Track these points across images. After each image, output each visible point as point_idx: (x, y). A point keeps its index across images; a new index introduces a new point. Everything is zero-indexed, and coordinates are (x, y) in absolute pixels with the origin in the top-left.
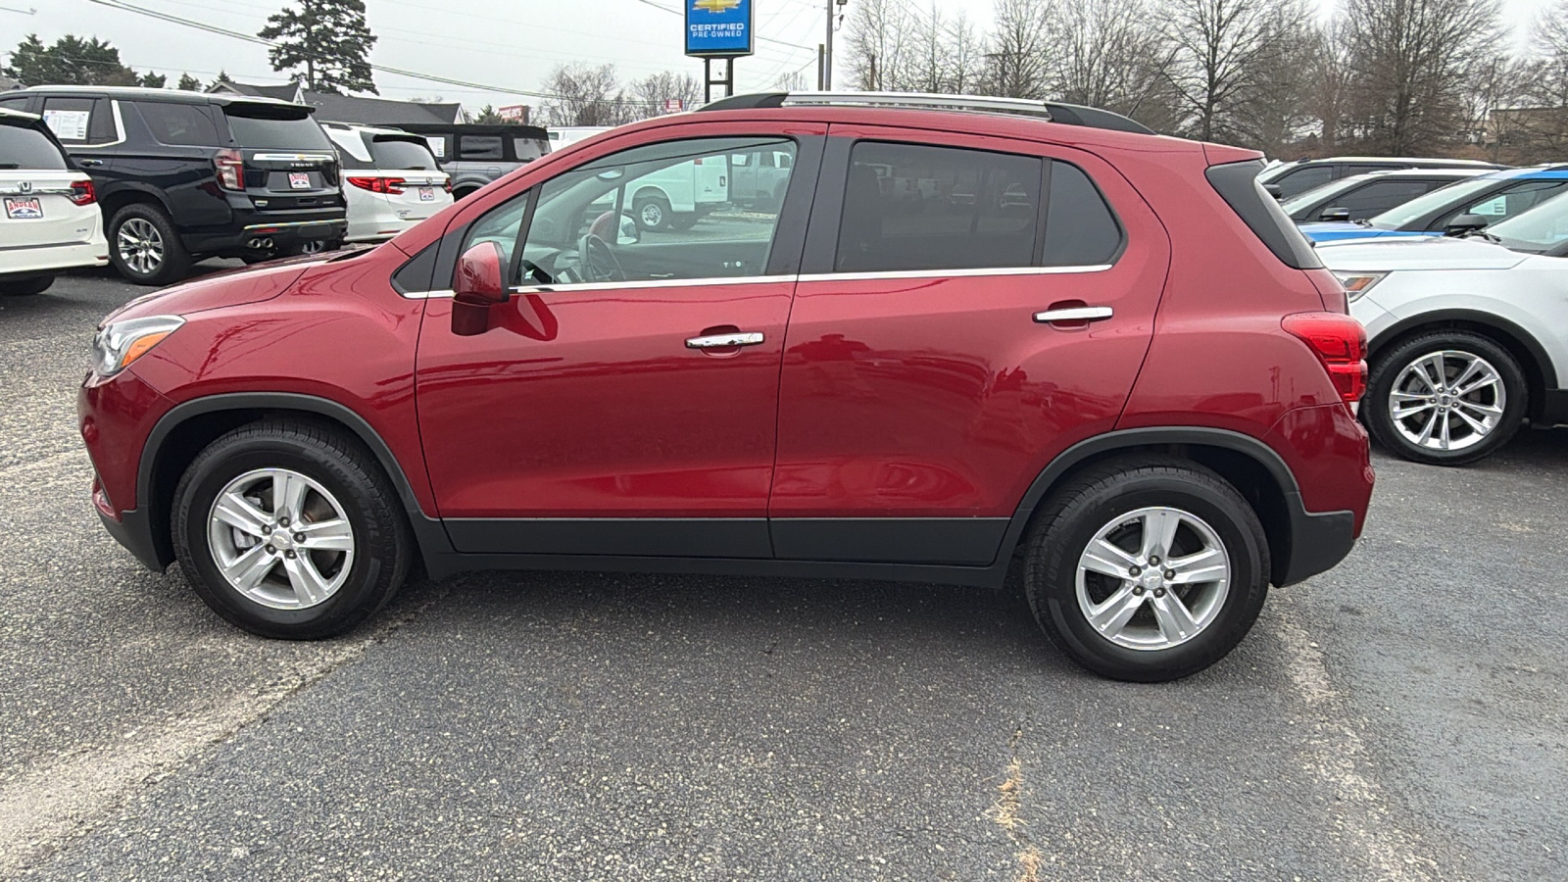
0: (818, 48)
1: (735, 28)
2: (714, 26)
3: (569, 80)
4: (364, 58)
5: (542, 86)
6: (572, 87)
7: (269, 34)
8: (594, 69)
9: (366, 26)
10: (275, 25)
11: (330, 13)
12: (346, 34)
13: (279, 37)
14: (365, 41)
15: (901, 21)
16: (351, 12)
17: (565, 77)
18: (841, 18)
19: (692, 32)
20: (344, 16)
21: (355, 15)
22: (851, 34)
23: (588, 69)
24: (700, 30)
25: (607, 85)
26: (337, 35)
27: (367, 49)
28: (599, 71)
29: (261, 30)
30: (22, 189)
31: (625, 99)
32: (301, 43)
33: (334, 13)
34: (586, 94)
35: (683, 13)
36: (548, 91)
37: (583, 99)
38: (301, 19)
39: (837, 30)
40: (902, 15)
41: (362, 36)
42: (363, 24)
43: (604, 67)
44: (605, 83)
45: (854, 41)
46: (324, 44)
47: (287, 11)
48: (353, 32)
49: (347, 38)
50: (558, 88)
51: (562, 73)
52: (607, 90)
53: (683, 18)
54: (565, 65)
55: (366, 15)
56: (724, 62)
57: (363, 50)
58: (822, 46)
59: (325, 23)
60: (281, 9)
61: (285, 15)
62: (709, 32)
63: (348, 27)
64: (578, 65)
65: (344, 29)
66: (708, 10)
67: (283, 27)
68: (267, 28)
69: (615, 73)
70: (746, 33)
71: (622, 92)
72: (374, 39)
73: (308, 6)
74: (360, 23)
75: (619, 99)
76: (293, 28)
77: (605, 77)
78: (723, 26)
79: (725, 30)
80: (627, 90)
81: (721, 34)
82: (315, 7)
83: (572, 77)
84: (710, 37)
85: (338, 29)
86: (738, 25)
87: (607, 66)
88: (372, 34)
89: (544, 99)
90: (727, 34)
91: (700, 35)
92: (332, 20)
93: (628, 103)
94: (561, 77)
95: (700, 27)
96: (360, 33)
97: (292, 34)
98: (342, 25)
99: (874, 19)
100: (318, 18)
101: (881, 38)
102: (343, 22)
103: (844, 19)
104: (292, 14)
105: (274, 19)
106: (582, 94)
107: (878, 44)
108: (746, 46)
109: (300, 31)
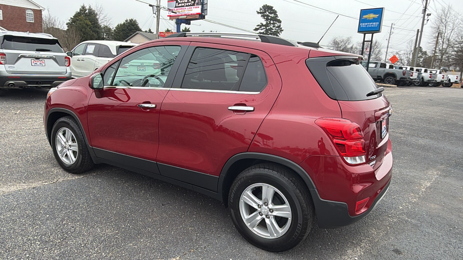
0: (417, 30)
1: (375, 24)
2: (368, 23)
3: (337, 42)
4: (279, 36)
5: (328, 43)
6: (337, 44)
7: (256, 29)
8: (345, 38)
9: (281, 27)
10: (258, 27)
11: (272, 24)
12: (275, 29)
13: (258, 30)
14: (280, 31)
15: (455, 21)
16: (278, 23)
17: (335, 41)
18: (428, 20)
19: (361, 26)
20: (276, 25)
21: (278, 24)
22: (433, 25)
23: (343, 38)
24: (363, 25)
25: (349, 43)
26: (273, 30)
27: (280, 33)
28: (346, 39)
29: (254, 29)
30: (141, 64)
31: (354, 47)
32: (264, 32)
33: (273, 24)
34: (341, 46)
35: (359, 19)
36: (330, 45)
37: (340, 47)
38: (265, 26)
39: (425, 24)
40: (456, 19)
41: (279, 30)
42: (280, 26)
43: (348, 38)
44: (348, 43)
45: (435, 28)
46: (269, 32)
47: (261, 23)
48: (277, 29)
49: (276, 30)
50: (333, 44)
51: (335, 40)
52: (348, 45)
53: (359, 21)
54: (337, 37)
55: (282, 24)
56: (371, 35)
57: (279, 33)
58: (418, 30)
59: (271, 26)
60: (260, 23)
61: (261, 24)
62: (366, 25)
63: (276, 27)
64: (340, 37)
65: (275, 28)
66: (367, 18)
67: (260, 28)
68: (256, 28)
69: (352, 40)
70: (379, 25)
71: (353, 45)
72: (283, 30)
73: (267, 22)
74: (279, 26)
75: (352, 48)
76: (262, 28)
77: (348, 41)
78: (371, 23)
79: (372, 25)
80: (355, 45)
81: (370, 26)
82: (269, 22)
83: (338, 41)
84: (366, 27)
85: (274, 28)
86: (377, 23)
87: (349, 37)
88: (282, 29)
89: (328, 47)
90: (373, 26)
91: (363, 26)
92: (273, 26)
93: (355, 48)
94: (334, 41)
95: (364, 24)
96: (279, 29)
97: (262, 29)
98: (275, 27)
99: (444, 20)
100: (269, 25)
101: (446, 27)
102: (275, 26)
103: (429, 20)
104: (262, 24)
105: (258, 26)
106: (340, 46)
107: (444, 29)
108: (378, 30)
109: (264, 29)
